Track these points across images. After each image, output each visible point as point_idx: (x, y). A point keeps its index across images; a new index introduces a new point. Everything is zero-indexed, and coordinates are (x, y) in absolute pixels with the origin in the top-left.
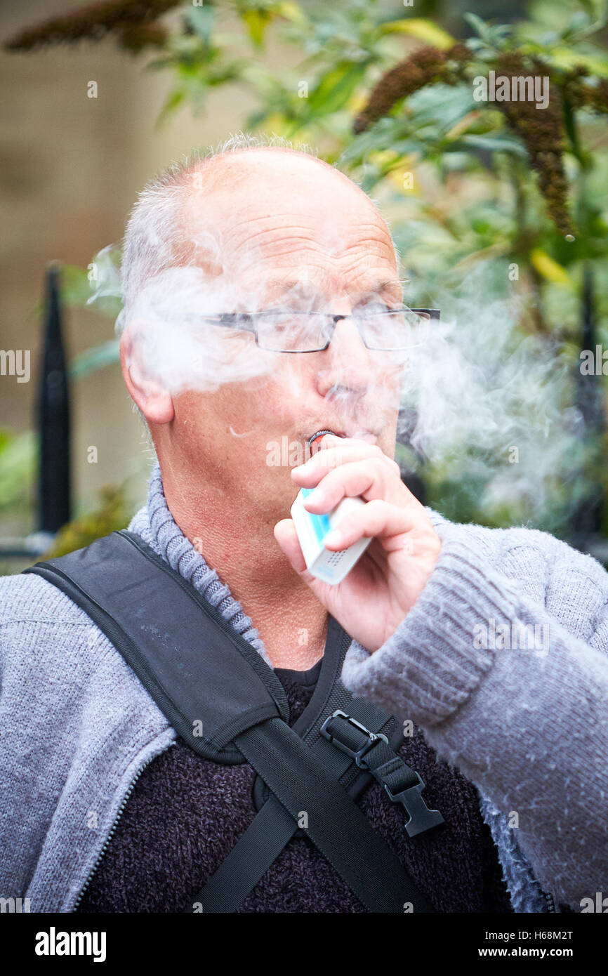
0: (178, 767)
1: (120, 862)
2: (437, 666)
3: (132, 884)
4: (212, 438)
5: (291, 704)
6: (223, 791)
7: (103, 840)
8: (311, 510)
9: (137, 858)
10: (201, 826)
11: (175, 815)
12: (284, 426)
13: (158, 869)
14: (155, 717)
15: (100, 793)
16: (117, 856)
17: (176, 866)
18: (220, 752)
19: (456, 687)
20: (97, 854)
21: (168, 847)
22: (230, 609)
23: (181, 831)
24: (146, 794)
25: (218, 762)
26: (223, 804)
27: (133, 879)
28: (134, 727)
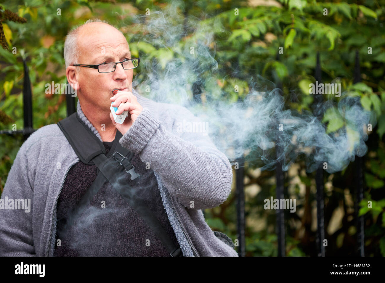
0: (79, 167)
1: (65, 190)
2: (136, 140)
3: (68, 195)
4: (89, 93)
5: (106, 150)
6: (89, 171)
7: (61, 186)
8: (114, 106)
9: (69, 189)
10: (83, 180)
11: (77, 178)
12: (107, 89)
13: (74, 191)
14: (74, 155)
15: (60, 175)
16: (65, 189)
17: (78, 190)
18: (89, 163)
19: (141, 145)
20: (60, 189)
21: (76, 186)
22: (93, 129)
23: (79, 182)
24: (71, 174)
25: (89, 165)
26: (88, 175)
27: (68, 194)
28: (69, 159)
